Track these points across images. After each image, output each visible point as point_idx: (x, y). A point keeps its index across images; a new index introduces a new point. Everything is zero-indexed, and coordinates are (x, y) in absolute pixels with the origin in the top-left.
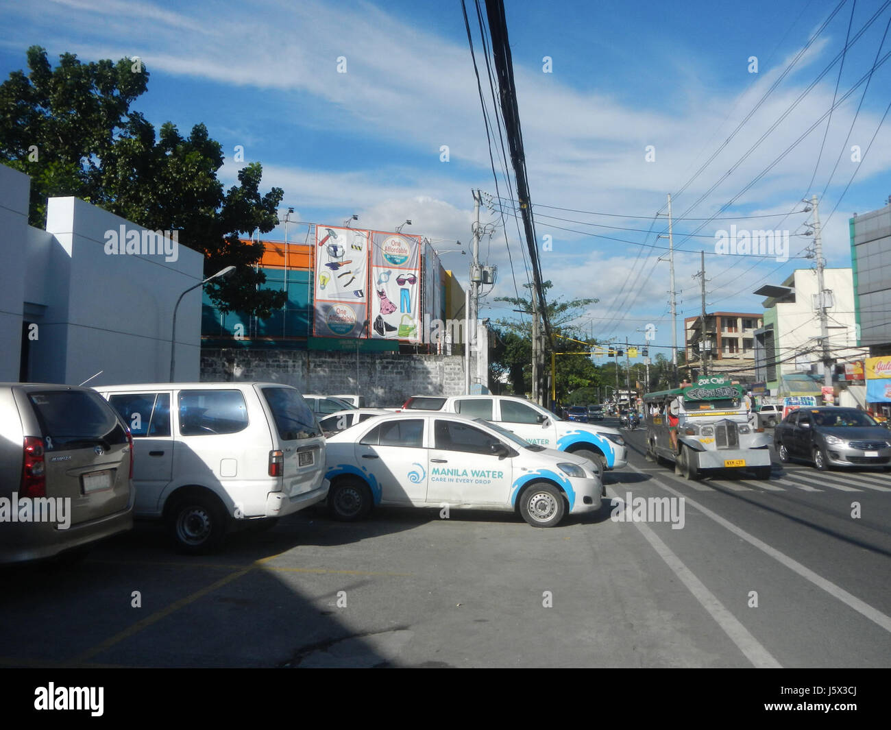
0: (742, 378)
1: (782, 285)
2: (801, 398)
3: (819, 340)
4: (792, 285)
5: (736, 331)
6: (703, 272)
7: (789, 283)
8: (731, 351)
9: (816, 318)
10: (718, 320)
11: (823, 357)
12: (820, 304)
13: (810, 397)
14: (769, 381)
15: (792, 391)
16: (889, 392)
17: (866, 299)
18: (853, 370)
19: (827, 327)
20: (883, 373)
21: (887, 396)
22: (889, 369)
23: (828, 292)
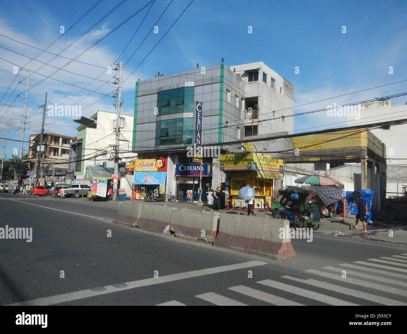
0: (59, 169)
2: (99, 180)
3: (114, 146)
4: (96, 118)
5: (58, 144)
6: (45, 105)
7: (95, 118)
8: (54, 155)
9: (113, 134)
10: (49, 138)
11: (115, 157)
12: (117, 126)
13: (104, 180)
14: (76, 171)
15: (94, 176)
16: (146, 179)
17: (139, 127)
18: (129, 166)
19: (119, 140)
20: (144, 168)
21: (145, 181)
22: (147, 166)
23: (123, 119)
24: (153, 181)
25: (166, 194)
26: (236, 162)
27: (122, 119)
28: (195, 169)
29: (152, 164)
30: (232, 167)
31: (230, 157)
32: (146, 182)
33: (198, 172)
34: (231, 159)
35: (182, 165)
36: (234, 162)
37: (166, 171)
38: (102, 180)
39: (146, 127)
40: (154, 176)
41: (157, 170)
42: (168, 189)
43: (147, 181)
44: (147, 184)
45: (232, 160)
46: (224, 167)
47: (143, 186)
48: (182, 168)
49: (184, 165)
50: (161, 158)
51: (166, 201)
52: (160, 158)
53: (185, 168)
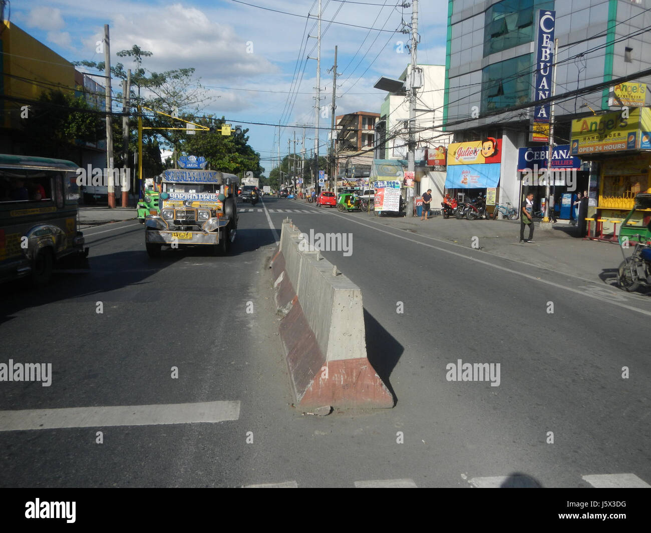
1: (400, 79)
2: (388, 182)
3: (406, 122)
7: (403, 78)
8: (369, 145)
10: (360, 118)
11: (409, 141)
12: (411, 85)
13: (396, 182)
16: (465, 179)
17: (454, 82)
18: (435, 155)
19: (415, 110)
20: (464, 159)
21: (463, 182)
22: (468, 155)
23: (419, 71)
24: (475, 182)
25: (500, 205)
26: (603, 133)
27: (417, 70)
28: (556, 156)
29: (476, 151)
30: (594, 146)
31: (592, 124)
32: (465, 183)
33: (560, 163)
34: (593, 128)
35: (530, 150)
36: (600, 134)
37: (500, 163)
38: (392, 181)
39: (466, 80)
40: (478, 172)
41: (483, 161)
42: (503, 196)
43: (467, 182)
44: (467, 186)
45: (596, 130)
46: (577, 148)
47: (460, 190)
48: (530, 156)
49: (534, 150)
50: (492, 138)
51: (498, 219)
52: (490, 138)
53: (536, 155)
